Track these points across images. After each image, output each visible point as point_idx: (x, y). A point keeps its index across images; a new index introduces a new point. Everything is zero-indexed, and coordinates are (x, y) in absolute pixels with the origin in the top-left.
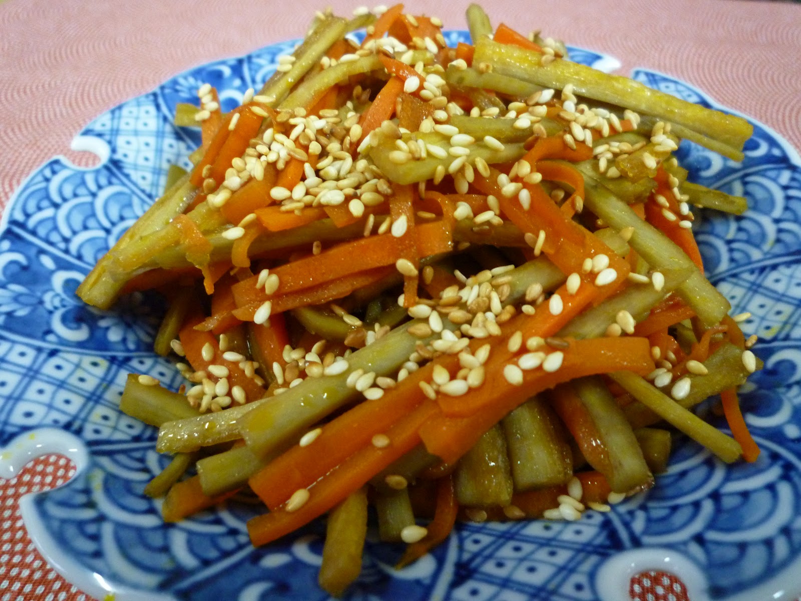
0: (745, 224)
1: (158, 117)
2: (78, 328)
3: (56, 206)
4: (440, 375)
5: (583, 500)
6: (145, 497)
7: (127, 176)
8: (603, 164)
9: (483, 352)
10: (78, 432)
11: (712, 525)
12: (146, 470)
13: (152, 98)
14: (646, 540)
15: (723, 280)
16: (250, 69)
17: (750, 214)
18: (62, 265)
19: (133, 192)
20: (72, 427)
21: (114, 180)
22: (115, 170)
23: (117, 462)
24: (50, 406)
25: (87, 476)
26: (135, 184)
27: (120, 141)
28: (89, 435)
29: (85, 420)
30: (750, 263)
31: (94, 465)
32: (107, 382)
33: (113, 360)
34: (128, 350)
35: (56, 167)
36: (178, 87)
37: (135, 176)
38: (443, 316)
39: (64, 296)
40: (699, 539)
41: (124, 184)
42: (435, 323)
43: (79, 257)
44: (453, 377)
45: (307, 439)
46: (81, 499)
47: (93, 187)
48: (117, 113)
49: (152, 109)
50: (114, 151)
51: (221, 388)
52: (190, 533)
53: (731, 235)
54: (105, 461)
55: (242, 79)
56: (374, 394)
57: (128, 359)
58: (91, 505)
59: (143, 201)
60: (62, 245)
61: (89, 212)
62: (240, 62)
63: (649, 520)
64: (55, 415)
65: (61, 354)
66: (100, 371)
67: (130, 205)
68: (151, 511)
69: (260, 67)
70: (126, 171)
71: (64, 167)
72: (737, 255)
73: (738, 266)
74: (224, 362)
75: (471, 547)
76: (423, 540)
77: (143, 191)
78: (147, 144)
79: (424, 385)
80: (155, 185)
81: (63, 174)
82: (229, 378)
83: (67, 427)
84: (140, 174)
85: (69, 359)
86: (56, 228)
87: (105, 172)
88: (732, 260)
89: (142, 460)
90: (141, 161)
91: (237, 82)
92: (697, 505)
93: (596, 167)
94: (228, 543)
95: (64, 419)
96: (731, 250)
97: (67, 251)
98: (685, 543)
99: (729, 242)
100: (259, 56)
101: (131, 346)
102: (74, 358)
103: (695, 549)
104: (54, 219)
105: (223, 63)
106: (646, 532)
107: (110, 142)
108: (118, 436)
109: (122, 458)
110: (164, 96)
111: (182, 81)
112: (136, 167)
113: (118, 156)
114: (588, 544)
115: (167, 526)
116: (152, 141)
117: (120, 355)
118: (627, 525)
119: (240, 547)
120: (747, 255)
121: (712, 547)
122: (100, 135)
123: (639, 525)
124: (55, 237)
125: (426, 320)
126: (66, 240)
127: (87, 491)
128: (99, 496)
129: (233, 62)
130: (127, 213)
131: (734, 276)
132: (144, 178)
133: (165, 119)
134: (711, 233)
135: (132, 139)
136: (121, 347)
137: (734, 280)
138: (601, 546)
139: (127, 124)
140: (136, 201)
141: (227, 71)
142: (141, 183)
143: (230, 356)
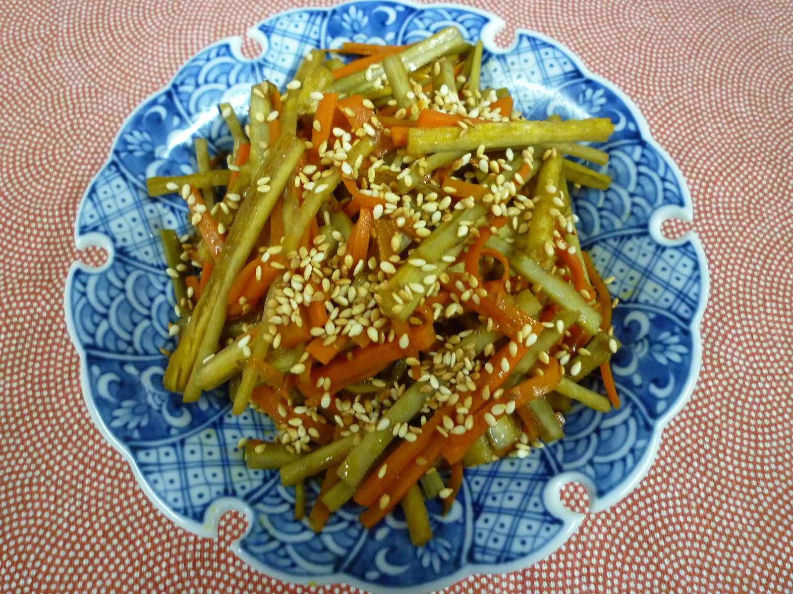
0: (611, 195)
1: (129, 187)
2: (182, 414)
3: (105, 316)
4: (448, 423)
5: (530, 444)
6: (297, 521)
7: (135, 258)
8: (515, 222)
9: (469, 401)
10: (234, 494)
11: (597, 453)
12: (284, 501)
13: (114, 169)
14: (566, 466)
15: (596, 243)
16: (181, 101)
17: (614, 186)
18: (142, 367)
19: (147, 271)
20: (228, 492)
21: (129, 268)
22: (125, 259)
23: (266, 504)
24: (208, 484)
25: (257, 521)
26: (144, 263)
27: (113, 226)
28: (242, 493)
29: (232, 483)
30: (614, 231)
31: (257, 513)
32: (223, 445)
33: (214, 426)
34: (217, 412)
35: (83, 278)
36: (130, 147)
37: (140, 254)
38: (439, 378)
39: (158, 393)
40: (591, 463)
41: (137, 268)
42: (435, 384)
43: (146, 353)
44: (456, 424)
45: (382, 473)
46: (265, 538)
47: (118, 284)
48: (94, 196)
49: (120, 181)
50: (114, 240)
51: (302, 432)
52: (332, 534)
53: (601, 203)
54: (260, 506)
55: (179, 115)
56: (412, 438)
57: (221, 419)
58: (272, 539)
59: (157, 275)
60: (130, 350)
61: (129, 309)
62: (169, 94)
63: (565, 452)
64: (215, 489)
65: (188, 441)
66: (214, 440)
67: (150, 284)
68: (305, 529)
69: (190, 95)
70: (133, 254)
71: (88, 275)
72: (605, 222)
73: (606, 233)
74: (296, 416)
75: (476, 489)
76: (451, 495)
77: (152, 265)
78: (134, 220)
79: (439, 428)
80: (158, 254)
81: (92, 282)
82: (304, 424)
83: (226, 493)
84: (143, 250)
85: (193, 440)
86: (117, 338)
87: (119, 265)
88: (602, 226)
89: (278, 495)
90: (138, 239)
91: (176, 121)
92: (588, 438)
93: (511, 226)
94: (354, 532)
95: (221, 489)
96: (601, 217)
97: (136, 353)
98: (584, 466)
99: (600, 210)
100: (182, 83)
101: (217, 407)
102: (195, 439)
103: (590, 470)
104: (110, 329)
105: (154, 103)
106: (565, 461)
107: (106, 233)
108: (256, 484)
109: (267, 499)
110: (122, 161)
111: (129, 138)
112: (137, 247)
113: (120, 244)
114: (536, 474)
115: (318, 534)
116: (135, 214)
117: (215, 418)
118: (554, 456)
119: (361, 532)
120: (612, 224)
121: (598, 467)
122: (95, 229)
123: (560, 456)
124: (122, 346)
125: (428, 382)
126: (130, 343)
127: (265, 531)
128: (273, 531)
129: (163, 99)
130: (153, 293)
131: (604, 240)
132: (147, 253)
133: (136, 188)
134: (587, 200)
135: (120, 221)
136: (212, 412)
137: (603, 244)
138: (543, 475)
139: (109, 206)
140: (152, 278)
141: (162, 111)
142: (147, 259)
143: (299, 410)
